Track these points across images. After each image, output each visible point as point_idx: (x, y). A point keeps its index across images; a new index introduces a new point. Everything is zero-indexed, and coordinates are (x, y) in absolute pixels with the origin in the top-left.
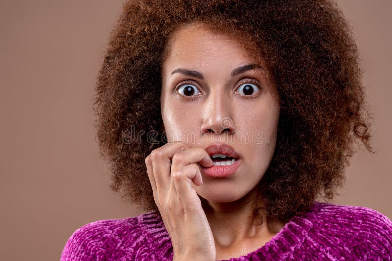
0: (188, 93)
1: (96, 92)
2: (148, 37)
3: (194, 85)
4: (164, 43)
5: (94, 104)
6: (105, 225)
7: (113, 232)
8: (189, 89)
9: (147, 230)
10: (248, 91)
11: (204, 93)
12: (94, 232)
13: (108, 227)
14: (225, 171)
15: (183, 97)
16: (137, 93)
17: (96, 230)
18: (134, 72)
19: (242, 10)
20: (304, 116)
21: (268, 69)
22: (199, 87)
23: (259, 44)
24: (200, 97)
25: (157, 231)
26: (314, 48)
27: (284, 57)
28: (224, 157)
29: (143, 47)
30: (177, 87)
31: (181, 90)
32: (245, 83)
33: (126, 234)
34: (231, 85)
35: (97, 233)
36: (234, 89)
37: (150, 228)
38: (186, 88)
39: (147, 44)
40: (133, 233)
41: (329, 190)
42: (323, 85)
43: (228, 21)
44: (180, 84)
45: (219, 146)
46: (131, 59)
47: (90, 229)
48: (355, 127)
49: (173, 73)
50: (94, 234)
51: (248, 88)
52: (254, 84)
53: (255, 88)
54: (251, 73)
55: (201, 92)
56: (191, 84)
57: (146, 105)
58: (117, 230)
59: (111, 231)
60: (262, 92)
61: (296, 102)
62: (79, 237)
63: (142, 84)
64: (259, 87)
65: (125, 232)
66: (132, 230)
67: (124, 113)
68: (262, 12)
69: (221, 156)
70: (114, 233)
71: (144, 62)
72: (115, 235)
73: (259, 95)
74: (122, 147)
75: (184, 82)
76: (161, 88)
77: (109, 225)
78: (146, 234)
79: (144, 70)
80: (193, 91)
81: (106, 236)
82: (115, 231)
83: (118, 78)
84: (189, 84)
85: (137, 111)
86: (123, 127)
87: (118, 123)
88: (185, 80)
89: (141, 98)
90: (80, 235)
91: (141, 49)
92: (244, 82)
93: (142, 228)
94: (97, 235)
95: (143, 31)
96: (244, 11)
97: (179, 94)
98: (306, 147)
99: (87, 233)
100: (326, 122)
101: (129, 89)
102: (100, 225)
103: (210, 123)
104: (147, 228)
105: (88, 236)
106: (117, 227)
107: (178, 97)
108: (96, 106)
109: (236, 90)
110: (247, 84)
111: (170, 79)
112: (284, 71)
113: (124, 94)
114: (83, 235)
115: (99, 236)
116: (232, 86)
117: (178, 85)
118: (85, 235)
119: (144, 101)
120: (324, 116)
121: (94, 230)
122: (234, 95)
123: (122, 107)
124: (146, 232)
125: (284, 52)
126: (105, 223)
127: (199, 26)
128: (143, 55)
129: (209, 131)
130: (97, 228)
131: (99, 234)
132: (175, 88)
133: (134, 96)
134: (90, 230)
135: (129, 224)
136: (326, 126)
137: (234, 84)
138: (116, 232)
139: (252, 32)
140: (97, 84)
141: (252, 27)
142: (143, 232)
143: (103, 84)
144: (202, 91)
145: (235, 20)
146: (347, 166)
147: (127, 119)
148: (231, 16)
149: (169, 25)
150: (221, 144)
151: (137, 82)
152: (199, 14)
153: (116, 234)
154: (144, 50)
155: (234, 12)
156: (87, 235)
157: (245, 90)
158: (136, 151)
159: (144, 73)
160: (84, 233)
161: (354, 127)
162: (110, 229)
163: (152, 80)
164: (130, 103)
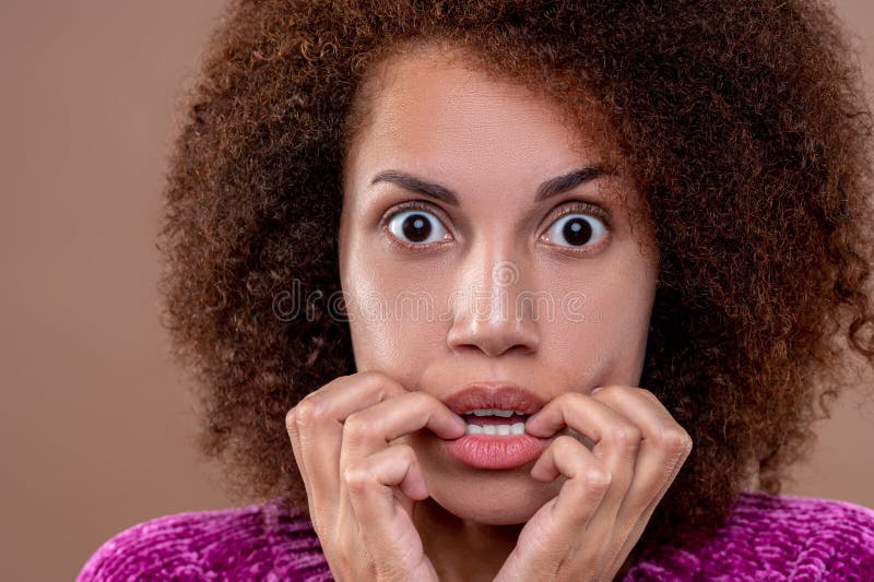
0: (416, 232)
1: (166, 201)
2: (311, 70)
3: (433, 214)
4: (354, 89)
5: (159, 235)
6: (180, 536)
7: (200, 557)
8: (419, 224)
9: (286, 558)
10: (578, 235)
11: (459, 237)
12: (149, 560)
13: (187, 541)
14: (509, 453)
15: (401, 245)
16: (276, 221)
17: (155, 555)
18: (269, 164)
19: (572, 25)
20: (722, 308)
21: (637, 185)
22: (446, 221)
23: (615, 122)
24: (448, 249)
25: (314, 563)
26: (762, 128)
27: (680, 153)
28: (508, 414)
29: (296, 97)
30: (385, 216)
31: (396, 226)
32: (571, 212)
33: (234, 563)
34: (531, 223)
35: (158, 563)
36: (540, 232)
37: (295, 551)
38: (410, 220)
39: (306, 89)
40: (252, 563)
41: (769, 474)
42: (779, 228)
43: (532, 54)
44: (395, 209)
45: (492, 389)
46: (263, 127)
47: (142, 549)
48: (854, 328)
49: (376, 181)
50: (151, 567)
51: (576, 227)
52: (595, 215)
53: (596, 226)
54: (589, 189)
55: (449, 232)
56: (426, 211)
57: (301, 255)
58: (211, 551)
59: (194, 556)
60: (615, 239)
61: (703, 271)
62: (111, 572)
63: (288, 197)
64: (607, 224)
65: (231, 559)
66: (248, 555)
67: (241, 271)
68: (628, 32)
69: (498, 413)
70: (202, 561)
71: (296, 142)
72: (206, 569)
73: (606, 245)
74: (232, 355)
75: (408, 205)
76: (341, 206)
77: (189, 536)
78: (284, 569)
79: (296, 159)
80: (427, 228)
81: (182, 572)
82: (206, 556)
83: (227, 176)
84: (420, 209)
85: (274, 268)
86: (236, 302)
87: (224, 294)
88: (408, 201)
89: (287, 234)
90: (113, 565)
91: (288, 101)
92: (568, 210)
93: (274, 549)
94: (158, 569)
95: (297, 50)
96: (578, 27)
97: (391, 235)
98: (719, 380)
99: (133, 562)
100: (780, 324)
101: (255, 208)
102: (167, 537)
103: (473, 329)
104: (289, 552)
105: (134, 572)
106: (211, 543)
107: (387, 242)
108: (164, 238)
109: (544, 232)
110: (576, 216)
111: (366, 192)
112: (678, 189)
113: (241, 222)
114: (122, 567)
115: (164, 571)
116: (537, 223)
117: (389, 212)
118: (126, 567)
119: (294, 241)
120: (776, 308)
121: (150, 553)
122: (539, 246)
123: (236, 253)
124: (286, 563)
125: (680, 141)
126: (179, 530)
127: (450, 55)
128: (295, 121)
129: (470, 347)
130: (159, 547)
131: (164, 566)
132: (381, 217)
133: (268, 227)
134: (141, 554)
135: (242, 533)
136: (778, 333)
137: (539, 220)
138: (209, 559)
139: (598, 89)
140: (169, 179)
141: (597, 72)
142: (276, 562)
143: (185, 183)
144: (454, 233)
145: (551, 51)
146: (822, 418)
147: (248, 286)
148: (541, 41)
149: (367, 43)
150: (500, 386)
151: (274, 192)
152: (454, 24)
153: (208, 564)
154: (298, 106)
155: (550, 29)
156: (131, 567)
157: (568, 233)
158: (269, 370)
159: (295, 169)
160: (124, 560)
161: (852, 326)
162: (193, 548)
163: (318, 187)
164: (257, 246)
